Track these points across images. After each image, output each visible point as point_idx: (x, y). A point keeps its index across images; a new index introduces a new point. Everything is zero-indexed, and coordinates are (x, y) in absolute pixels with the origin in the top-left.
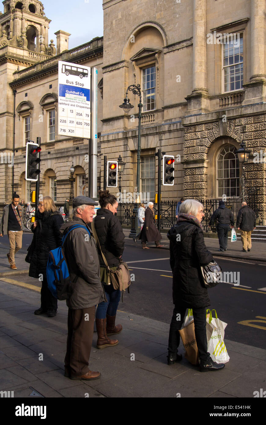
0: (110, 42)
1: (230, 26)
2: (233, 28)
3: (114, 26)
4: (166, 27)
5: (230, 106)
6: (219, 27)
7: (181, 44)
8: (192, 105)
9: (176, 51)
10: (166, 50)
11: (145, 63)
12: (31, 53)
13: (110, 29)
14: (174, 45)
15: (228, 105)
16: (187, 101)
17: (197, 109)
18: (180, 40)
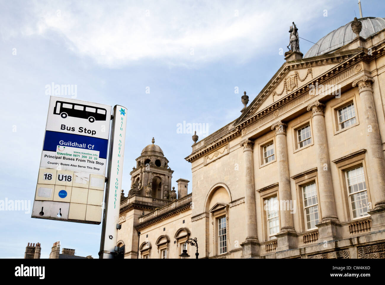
0: (196, 197)
1: (268, 188)
2: (271, 190)
3: (199, 185)
4: (231, 187)
5: (272, 251)
6: (261, 189)
7: (240, 201)
8: (245, 250)
9: (237, 206)
10: (231, 205)
11: (219, 214)
12: (154, 200)
13: (197, 187)
14: (235, 201)
15: (271, 250)
16: (242, 247)
17: (248, 254)
18: (239, 198)
